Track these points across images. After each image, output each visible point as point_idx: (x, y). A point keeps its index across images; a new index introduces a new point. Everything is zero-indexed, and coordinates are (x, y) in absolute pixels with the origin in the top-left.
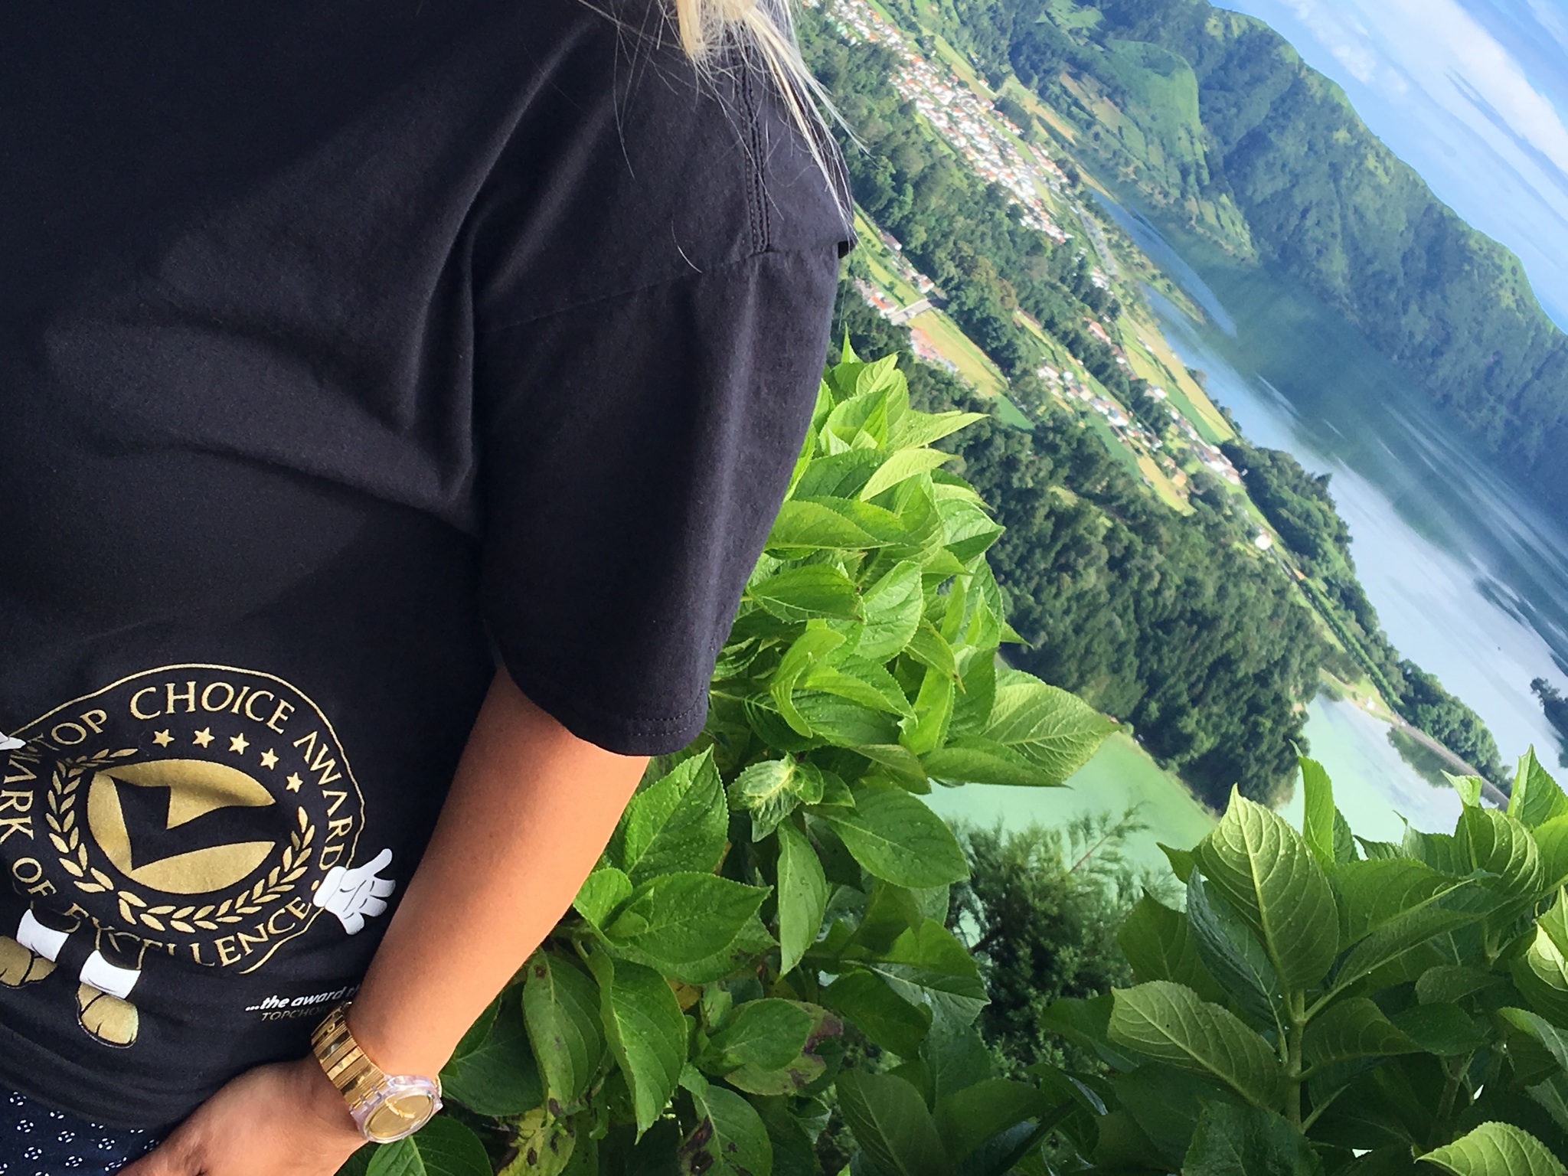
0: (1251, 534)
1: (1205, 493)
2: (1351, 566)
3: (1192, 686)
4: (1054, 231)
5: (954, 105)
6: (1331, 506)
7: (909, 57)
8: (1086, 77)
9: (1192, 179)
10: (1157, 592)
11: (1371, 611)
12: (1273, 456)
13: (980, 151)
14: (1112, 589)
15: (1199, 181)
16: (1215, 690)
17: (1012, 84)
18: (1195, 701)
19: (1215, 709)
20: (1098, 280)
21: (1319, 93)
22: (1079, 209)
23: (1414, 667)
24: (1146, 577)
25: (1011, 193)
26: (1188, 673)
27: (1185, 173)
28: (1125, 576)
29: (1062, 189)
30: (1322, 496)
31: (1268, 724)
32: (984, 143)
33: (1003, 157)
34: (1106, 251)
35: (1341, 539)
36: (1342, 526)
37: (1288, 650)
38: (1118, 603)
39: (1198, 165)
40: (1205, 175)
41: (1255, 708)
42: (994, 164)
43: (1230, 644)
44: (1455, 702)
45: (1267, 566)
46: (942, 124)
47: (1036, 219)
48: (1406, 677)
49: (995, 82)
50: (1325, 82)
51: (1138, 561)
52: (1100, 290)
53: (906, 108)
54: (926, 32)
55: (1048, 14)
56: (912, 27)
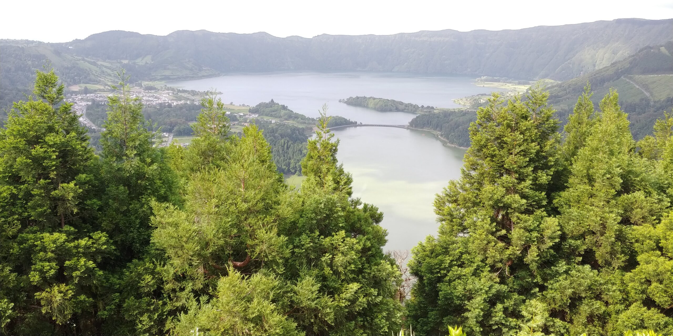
0: (270, 122)
2: (292, 111)
4: (180, 103)
6: (278, 104)
8: (157, 70)
11: (302, 115)
12: (260, 105)
13: (152, 100)
16: (292, 155)
17: (145, 83)
20: (197, 103)
22: (180, 94)
23: (319, 118)
25: (164, 103)
26: (285, 156)
29: (173, 94)
30: (275, 104)
32: (151, 99)
33: (156, 98)
35: (285, 108)
36: (283, 106)
42: (156, 101)
43: (286, 144)
44: (331, 117)
45: (279, 125)
47: (174, 103)
49: (140, 85)
50: (200, 31)
52: (199, 105)
55: (137, 65)
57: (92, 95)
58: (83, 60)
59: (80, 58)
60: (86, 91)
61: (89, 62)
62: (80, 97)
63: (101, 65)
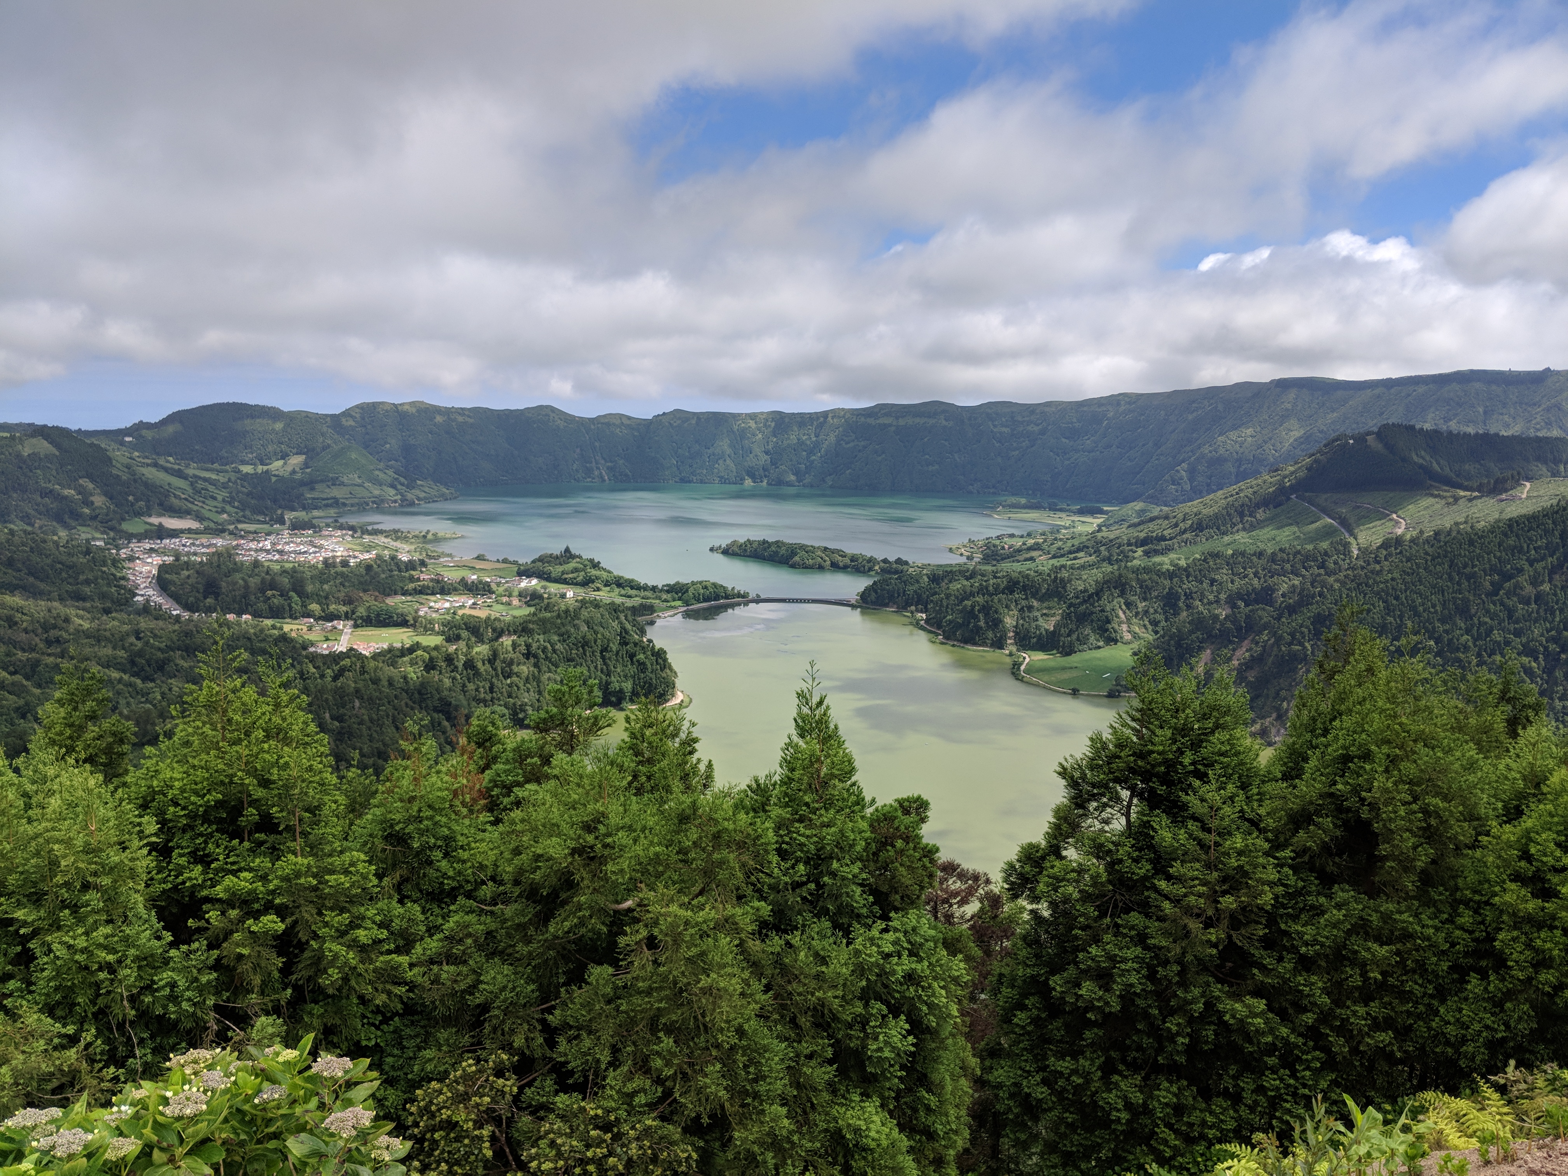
0: (563, 596)
1: (532, 597)
2: (609, 572)
3: (602, 672)
4: (367, 556)
5: (273, 544)
6: (580, 557)
7: (235, 543)
8: (317, 486)
9: (399, 487)
10: (554, 651)
11: (632, 581)
12: (541, 559)
13: (305, 552)
14: (536, 665)
15: (402, 484)
16: (611, 664)
17: (289, 516)
18: (608, 675)
19: (619, 670)
20: (405, 558)
21: (414, 410)
22: (368, 538)
23: (668, 585)
24: (544, 650)
25: (334, 557)
26: (596, 667)
27: (393, 486)
28: (535, 656)
29: (353, 537)
30: (573, 557)
31: (642, 656)
32: (302, 548)
33: (316, 547)
34: (395, 544)
35: (596, 565)
36: (591, 561)
37: (621, 623)
38: (544, 668)
39: (396, 479)
40: (402, 479)
41: (632, 656)
42: (315, 553)
43: (599, 642)
44: (693, 583)
45: (581, 601)
46: (277, 557)
47: (355, 557)
48: (668, 592)
49: (282, 522)
50: (412, 404)
51: (535, 646)
52: (410, 561)
53: (256, 564)
54: (231, 527)
55: (275, 476)
56: (223, 531)
57: (173, 540)
58: (155, 465)
59: (149, 461)
60: (161, 533)
61: (166, 470)
62: (148, 546)
63: (195, 476)
